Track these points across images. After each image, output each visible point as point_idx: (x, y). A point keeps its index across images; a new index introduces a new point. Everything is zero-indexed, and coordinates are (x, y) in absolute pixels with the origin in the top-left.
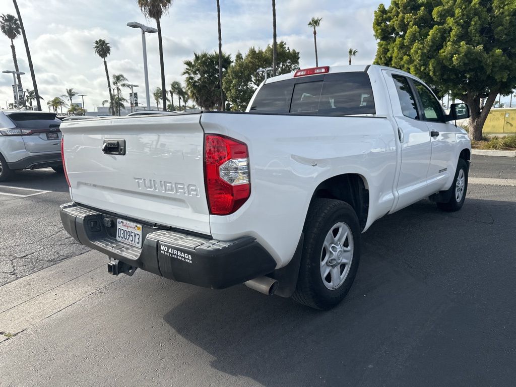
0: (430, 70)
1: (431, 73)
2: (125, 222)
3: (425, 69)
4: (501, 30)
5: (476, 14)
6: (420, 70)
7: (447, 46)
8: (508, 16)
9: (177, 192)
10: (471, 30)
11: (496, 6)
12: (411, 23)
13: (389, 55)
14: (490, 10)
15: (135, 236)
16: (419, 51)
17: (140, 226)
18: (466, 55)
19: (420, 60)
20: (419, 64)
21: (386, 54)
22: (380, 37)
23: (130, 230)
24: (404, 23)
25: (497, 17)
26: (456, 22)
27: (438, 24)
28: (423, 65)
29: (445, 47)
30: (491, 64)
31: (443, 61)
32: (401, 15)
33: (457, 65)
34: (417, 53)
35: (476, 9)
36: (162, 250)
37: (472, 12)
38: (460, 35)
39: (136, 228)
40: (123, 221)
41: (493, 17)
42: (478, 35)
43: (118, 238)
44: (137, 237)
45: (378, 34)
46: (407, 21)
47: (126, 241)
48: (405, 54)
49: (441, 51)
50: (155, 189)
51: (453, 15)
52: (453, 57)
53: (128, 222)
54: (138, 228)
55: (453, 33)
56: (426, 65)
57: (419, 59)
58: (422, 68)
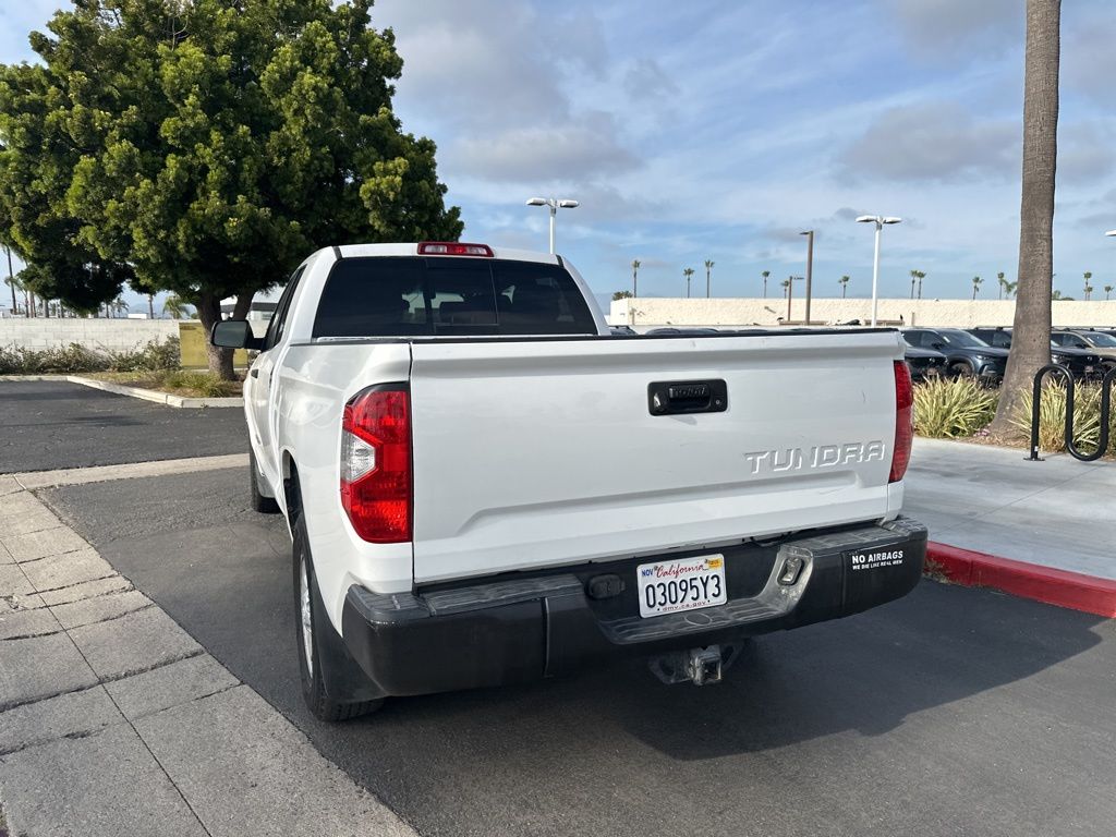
0: (178, 241)
1: (181, 246)
2: (666, 565)
3: (167, 236)
4: (292, 192)
5: (247, 152)
6: (156, 237)
7: (208, 198)
8: (302, 171)
9: (843, 459)
10: (245, 179)
11: (274, 148)
12: (115, 133)
13: (40, 186)
14: (264, 151)
15: (705, 585)
16: (157, 198)
17: (720, 557)
18: (247, 221)
19: (157, 217)
20: (152, 223)
21: (30, 185)
22: (22, 144)
23: (687, 576)
24: (92, 126)
25: (276, 167)
26: (217, 158)
27: (178, 152)
28: (163, 227)
29: (202, 199)
30: (287, 243)
31: (202, 226)
32: (78, 107)
33: (233, 238)
34: (152, 200)
35: (246, 143)
36: (856, 564)
37: (240, 146)
38: (225, 183)
39: (706, 566)
40: (659, 564)
41: (269, 164)
42: (256, 190)
43: (645, 612)
44: (712, 583)
45: (17, 136)
46: (101, 125)
47: (679, 607)
48: (108, 197)
49: (194, 205)
50: (796, 463)
51: (208, 144)
52: (227, 221)
53: (675, 563)
54: (712, 563)
55: (213, 176)
56: (170, 226)
57: (156, 212)
58: (162, 234)
